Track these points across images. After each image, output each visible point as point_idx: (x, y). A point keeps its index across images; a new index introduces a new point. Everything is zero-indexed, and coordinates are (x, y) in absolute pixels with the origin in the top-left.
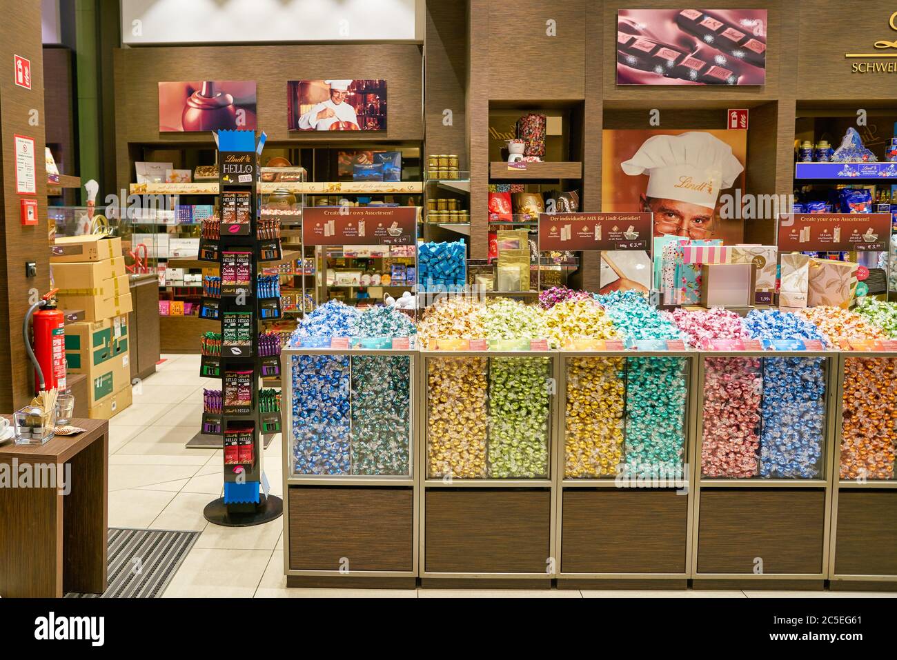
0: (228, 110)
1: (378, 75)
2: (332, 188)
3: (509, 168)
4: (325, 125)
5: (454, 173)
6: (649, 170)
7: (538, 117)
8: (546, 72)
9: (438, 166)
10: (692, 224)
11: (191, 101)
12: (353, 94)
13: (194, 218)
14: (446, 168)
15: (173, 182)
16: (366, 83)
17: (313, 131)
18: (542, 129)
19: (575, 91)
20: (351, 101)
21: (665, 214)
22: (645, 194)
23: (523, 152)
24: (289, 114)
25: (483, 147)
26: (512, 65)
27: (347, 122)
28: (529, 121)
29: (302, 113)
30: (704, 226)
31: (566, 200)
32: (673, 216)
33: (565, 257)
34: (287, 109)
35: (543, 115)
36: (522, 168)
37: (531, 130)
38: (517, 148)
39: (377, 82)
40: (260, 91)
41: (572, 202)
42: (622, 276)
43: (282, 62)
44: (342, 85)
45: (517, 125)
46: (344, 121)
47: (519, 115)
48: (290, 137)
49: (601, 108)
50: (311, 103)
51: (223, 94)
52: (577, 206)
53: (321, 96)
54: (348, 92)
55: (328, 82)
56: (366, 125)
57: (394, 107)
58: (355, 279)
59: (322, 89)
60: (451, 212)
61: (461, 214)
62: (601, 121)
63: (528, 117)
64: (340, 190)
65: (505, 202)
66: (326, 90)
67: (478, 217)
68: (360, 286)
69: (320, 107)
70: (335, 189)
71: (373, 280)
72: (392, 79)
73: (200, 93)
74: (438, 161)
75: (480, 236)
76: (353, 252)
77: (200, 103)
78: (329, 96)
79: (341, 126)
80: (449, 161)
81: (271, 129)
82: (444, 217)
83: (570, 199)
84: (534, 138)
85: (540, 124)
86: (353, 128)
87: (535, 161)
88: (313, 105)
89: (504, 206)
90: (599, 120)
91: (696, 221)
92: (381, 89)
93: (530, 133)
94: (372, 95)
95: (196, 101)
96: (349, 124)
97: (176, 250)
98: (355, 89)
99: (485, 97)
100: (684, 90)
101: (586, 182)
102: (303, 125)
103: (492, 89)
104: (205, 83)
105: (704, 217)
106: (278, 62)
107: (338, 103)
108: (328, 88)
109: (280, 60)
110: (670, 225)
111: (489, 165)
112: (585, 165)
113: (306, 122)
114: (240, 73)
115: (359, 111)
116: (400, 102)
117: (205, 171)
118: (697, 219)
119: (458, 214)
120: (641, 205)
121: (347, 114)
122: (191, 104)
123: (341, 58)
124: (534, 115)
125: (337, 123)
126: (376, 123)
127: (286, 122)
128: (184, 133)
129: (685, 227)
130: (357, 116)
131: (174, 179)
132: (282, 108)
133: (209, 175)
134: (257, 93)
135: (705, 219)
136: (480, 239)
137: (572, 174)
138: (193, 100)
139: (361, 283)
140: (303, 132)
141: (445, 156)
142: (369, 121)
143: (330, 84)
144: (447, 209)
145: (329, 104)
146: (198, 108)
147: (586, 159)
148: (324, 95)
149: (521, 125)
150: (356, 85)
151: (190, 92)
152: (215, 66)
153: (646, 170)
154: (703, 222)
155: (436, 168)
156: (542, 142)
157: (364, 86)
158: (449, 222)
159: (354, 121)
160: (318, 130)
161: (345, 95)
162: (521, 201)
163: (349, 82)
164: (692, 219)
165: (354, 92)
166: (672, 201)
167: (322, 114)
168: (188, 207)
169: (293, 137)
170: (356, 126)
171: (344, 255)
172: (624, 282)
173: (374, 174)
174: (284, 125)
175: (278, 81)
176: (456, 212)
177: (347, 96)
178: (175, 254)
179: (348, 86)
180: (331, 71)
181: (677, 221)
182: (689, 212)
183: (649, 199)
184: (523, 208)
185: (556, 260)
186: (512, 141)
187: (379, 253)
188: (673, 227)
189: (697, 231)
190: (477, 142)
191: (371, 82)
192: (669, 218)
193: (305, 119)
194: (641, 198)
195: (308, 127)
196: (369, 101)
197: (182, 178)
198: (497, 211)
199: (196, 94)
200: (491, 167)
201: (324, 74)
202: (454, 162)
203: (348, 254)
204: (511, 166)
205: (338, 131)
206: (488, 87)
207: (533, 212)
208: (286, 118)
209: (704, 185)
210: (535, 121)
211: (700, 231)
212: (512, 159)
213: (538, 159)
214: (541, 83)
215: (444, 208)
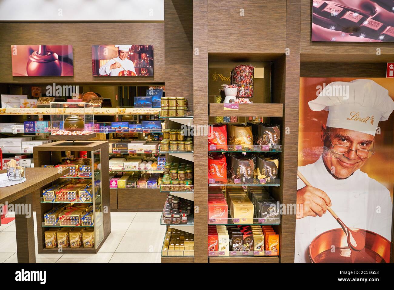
0: (55, 64)
1: (148, 42)
2: (120, 111)
3: (225, 108)
4: (115, 73)
5: (181, 112)
6: (328, 107)
7: (248, 67)
8: (255, 30)
9: (168, 106)
10: (359, 147)
11: (32, 57)
12: (132, 54)
13: (36, 129)
14: (174, 108)
15: (25, 107)
16: (140, 47)
17: (108, 77)
18: (251, 77)
19: (278, 46)
20: (131, 58)
21: (340, 139)
22: (326, 124)
23: (236, 94)
24: (93, 66)
25: (204, 91)
26: (227, 25)
27: (129, 71)
28: (241, 70)
29: (101, 65)
30: (367, 148)
31: (270, 134)
32: (346, 141)
33: (269, 179)
34: (92, 62)
35: (251, 66)
36: (235, 108)
37: (242, 78)
38: (231, 92)
39: (147, 46)
40: (75, 52)
41: (275, 135)
42: (308, 184)
43: (88, 33)
44: (126, 48)
45: (232, 73)
46: (127, 70)
47: (233, 66)
48: (94, 80)
49: (298, 60)
50: (106, 59)
51: (52, 53)
52: (279, 138)
53: (112, 55)
54: (129, 52)
55: (117, 46)
56: (140, 73)
57: (158, 62)
58: (135, 166)
59: (113, 50)
60: (179, 142)
61: (187, 144)
62: (298, 70)
63: (240, 68)
64: (125, 113)
65: (222, 135)
66: (116, 51)
67: (199, 148)
68: (138, 170)
69: (112, 61)
70: (122, 112)
71: (147, 167)
72: (156, 45)
73: (37, 53)
74: (168, 102)
75: (201, 163)
76: (133, 150)
77: (38, 58)
78: (118, 54)
79: (125, 73)
80: (177, 102)
81: (82, 75)
82: (174, 147)
83: (273, 132)
84: (245, 83)
85: (249, 73)
86: (133, 75)
87: (246, 103)
88: (108, 61)
89: (221, 138)
90: (297, 69)
91: (362, 145)
92: (149, 51)
93: (241, 80)
94: (144, 54)
95: (35, 57)
96: (130, 72)
97: (25, 149)
98: (134, 51)
99: (205, 51)
100: (365, 46)
101: (287, 119)
102: (102, 72)
103: (211, 44)
104: (40, 46)
105: (367, 141)
106: (86, 34)
107: (123, 59)
108: (117, 50)
109: (88, 32)
110: (343, 147)
111: (209, 105)
112: (286, 107)
113: (103, 70)
114: (62, 40)
115: (136, 64)
116: (161, 59)
117: (44, 101)
118: (362, 143)
119: (184, 144)
120: (322, 133)
121: (129, 66)
122: (32, 59)
123: (125, 31)
124: (245, 65)
125: (123, 72)
126: (147, 71)
127: (91, 71)
128: (29, 77)
129: (354, 149)
130: (135, 67)
131: (25, 106)
132: (88, 62)
133: (46, 103)
134: (73, 53)
135: (368, 143)
136: (202, 165)
137: (275, 113)
138: (33, 56)
139: (138, 169)
140: (102, 77)
141: (174, 98)
142: (143, 70)
143: (118, 48)
144: (177, 140)
145: (117, 60)
146: (36, 62)
147: (286, 101)
148: (114, 54)
149: (235, 74)
150: (133, 48)
151: (31, 51)
152: (46, 36)
153: (327, 107)
154: (367, 145)
155: (166, 108)
156: (251, 87)
157: (139, 49)
158: (178, 150)
159: (133, 70)
160: (111, 76)
161: (127, 54)
162: (234, 133)
163: (130, 46)
164: (359, 143)
165: (133, 52)
166: (345, 130)
167: (114, 65)
168: (33, 123)
169: (96, 80)
170: (134, 73)
171: (128, 152)
172: (309, 188)
173: (146, 103)
174: (90, 73)
175: (87, 45)
176: (183, 142)
177: (128, 55)
178: (25, 151)
179: (129, 49)
180: (119, 39)
181: (348, 144)
182: (356, 138)
183: (328, 128)
184: (236, 139)
185: (262, 181)
186: (227, 86)
187: (150, 151)
188: (345, 148)
189: (362, 151)
190: (198, 87)
191: (143, 46)
192: (342, 142)
193: (103, 69)
194: (323, 128)
195: (105, 74)
196: (142, 58)
197: (31, 105)
198: (216, 142)
199: (35, 53)
200: (210, 108)
201: (114, 42)
202: (181, 103)
203: (130, 152)
204: (226, 107)
205: (123, 76)
206: (207, 42)
207: (244, 143)
208: (92, 69)
209: (368, 118)
210: (245, 70)
211: (364, 152)
212: (227, 101)
213: (247, 100)
214: (250, 39)
215: (174, 139)
